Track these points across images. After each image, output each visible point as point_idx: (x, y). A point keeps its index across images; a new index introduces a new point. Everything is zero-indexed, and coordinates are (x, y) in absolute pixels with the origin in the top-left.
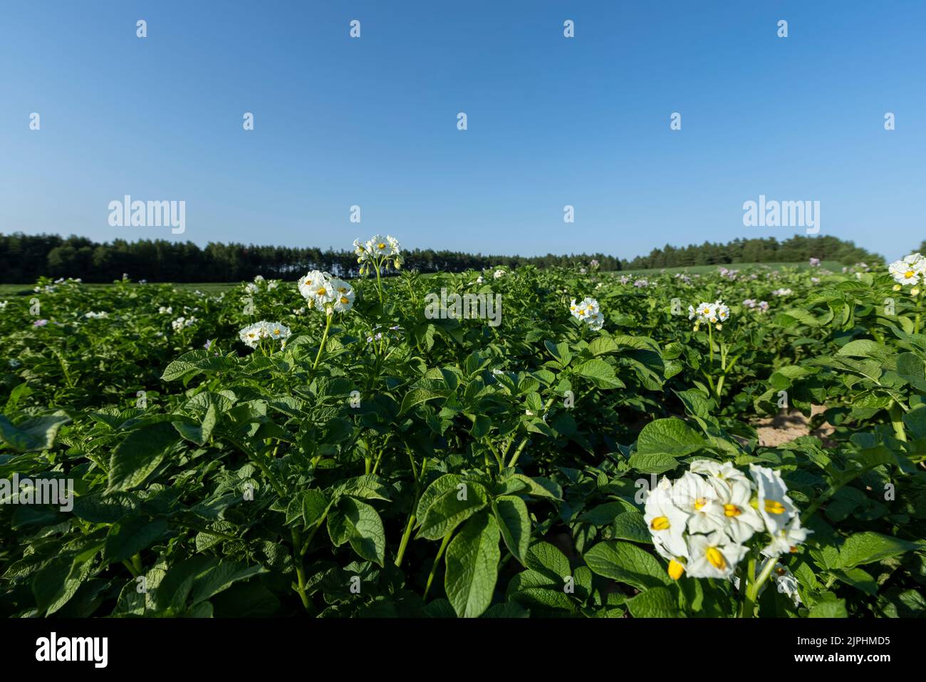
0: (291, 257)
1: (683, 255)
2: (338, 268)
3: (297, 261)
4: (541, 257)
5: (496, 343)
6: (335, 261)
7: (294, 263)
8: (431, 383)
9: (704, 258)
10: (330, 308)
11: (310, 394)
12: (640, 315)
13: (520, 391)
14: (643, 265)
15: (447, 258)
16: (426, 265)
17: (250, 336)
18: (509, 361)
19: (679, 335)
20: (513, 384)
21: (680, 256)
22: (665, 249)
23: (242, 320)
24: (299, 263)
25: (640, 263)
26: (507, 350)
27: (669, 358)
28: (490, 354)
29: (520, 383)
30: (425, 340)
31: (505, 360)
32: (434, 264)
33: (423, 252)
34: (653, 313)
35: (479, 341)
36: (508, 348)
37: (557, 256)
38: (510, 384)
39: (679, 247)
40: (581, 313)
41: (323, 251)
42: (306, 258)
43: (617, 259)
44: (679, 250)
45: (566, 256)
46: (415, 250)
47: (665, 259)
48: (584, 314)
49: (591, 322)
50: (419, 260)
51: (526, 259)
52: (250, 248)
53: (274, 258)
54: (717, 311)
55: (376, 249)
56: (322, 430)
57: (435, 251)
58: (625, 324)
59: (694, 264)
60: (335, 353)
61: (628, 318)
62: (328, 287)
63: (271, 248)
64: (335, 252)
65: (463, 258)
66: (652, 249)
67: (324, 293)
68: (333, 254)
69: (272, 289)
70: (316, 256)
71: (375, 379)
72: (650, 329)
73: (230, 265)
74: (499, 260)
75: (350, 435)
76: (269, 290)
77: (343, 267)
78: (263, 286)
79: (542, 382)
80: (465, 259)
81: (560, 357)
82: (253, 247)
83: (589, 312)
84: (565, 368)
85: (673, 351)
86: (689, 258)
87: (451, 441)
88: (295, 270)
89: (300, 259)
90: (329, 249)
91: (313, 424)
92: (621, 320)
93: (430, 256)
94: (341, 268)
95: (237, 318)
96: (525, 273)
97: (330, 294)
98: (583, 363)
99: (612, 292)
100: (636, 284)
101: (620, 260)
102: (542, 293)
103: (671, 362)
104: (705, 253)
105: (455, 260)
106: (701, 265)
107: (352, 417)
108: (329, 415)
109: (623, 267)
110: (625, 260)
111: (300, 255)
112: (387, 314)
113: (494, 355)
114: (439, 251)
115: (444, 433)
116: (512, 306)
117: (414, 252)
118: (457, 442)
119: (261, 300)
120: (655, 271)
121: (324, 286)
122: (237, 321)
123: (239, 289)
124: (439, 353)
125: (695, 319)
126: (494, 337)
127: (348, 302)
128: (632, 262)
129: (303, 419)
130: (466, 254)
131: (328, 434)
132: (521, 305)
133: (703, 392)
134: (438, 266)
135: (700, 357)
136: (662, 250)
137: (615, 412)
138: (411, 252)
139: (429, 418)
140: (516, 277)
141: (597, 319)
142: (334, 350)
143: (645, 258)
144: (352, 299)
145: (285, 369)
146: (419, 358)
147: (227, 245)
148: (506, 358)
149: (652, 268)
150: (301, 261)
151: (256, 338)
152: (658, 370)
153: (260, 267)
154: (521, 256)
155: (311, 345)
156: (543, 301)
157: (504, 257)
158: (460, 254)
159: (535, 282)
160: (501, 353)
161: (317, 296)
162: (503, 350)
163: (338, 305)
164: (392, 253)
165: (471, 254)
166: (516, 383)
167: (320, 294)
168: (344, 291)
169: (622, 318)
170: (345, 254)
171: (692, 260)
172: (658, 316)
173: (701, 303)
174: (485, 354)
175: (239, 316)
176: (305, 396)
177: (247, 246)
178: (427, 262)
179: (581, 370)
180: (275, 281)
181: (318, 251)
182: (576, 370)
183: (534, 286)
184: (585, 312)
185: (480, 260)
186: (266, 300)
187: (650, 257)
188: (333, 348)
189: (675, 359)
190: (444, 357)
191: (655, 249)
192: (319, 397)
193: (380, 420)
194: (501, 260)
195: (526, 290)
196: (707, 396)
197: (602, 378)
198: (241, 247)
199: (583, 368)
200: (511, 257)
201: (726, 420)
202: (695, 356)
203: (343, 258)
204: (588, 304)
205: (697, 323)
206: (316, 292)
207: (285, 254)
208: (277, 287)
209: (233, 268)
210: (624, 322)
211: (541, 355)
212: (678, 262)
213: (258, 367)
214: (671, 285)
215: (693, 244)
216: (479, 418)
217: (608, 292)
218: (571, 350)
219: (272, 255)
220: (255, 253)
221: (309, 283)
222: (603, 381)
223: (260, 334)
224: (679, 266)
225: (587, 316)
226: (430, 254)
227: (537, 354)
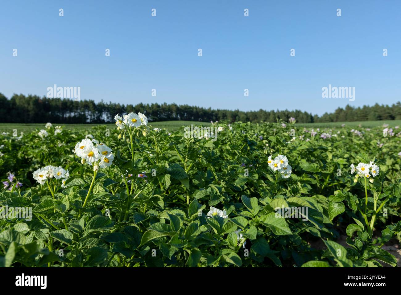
0: (73, 106)
1: (359, 112)
2: (107, 115)
3: (77, 109)
4: (255, 112)
5: (215, 184)
6: (105, 110)
7: (75, 110)
8: (162, 226)
9: (375, 115)
10: (96, 166)
11: (79, 227)
12: (322, 163)
13: (224, 231)
14: (330, 119)
15: (187, 110)
16: (171, 115)
17: (40, 176)
18: (223, 197)
19: (349, 179)
20: (219, 225)
21: (356, 113)
22: (346, 108)
23: (35, 155)
24: (79, 111)
25: (328, 118)
26: (223, 188)
27: (336, 201)
28: (210, 192)
29: (224, 225)
30: (164, 181)
31: (220, 197)
32: (177, 114)
33: (169, 105)
34: (330, 163)
35: (203, 180)
36: (223, 187)
37: (267, 111)
38: (217, 226)
39: (356, 107)
40: (275, 165)
41: (97, 102)
42: (84, 107)
43: (311, 114)
44: (356, 109)
45: (273, 111)
46: (163, 104)
47: (346, 115)
48: (277, 167)
49: (283, 172)
50: (166, 111)
51: (244, 112)
52: (43, 99)
53: (61, 106)
54: (370, 169)
55: (130, 123)
56: (86, 255)
57: (178, 105)
58: (310, 170)
59: (367, 119)
60: (98, 195)
61: (313, 165)
62: (95, 151)
63: (59, 99)
64: (105, 103)
65: (198, 110)
66: (337, 108)
67: (93, 155)
68: (104, 105)
69: (58, 134)
70: (91, 105)
71: (127, 212)
72: (327, 174)
73: (28, 111)
74: (224, 112)
75: (105, 259)
76: (56, 134)
77: (110, 114)
78: (51, 131)
79: (239, 226)
80: (200, 112)
81: (251, 208)
82: (45, 98)
83: (281, 165)
84: (254, 217)
85: (339, 196)
86: (363, 115)
87: (180, 254)
88: (75, 116)
89: (79, 108)
90: (101, 101)
91: (81, 251)
92: (308, 166)
93: (174, 109)
94: (109, 115)
95: (31, 153)
96: (240, 129)
97: (96, 156)
98: (267, 214)
99: (301, 146)
100: (322, 136)
101: (313, 115)
102: (252, 144)
103: (338, 204)
104: (375, 111)
105: (192, 111)
106: (373, 120)
107: (109, 244)
108: (92, 244)
109: (315, 120)
110: (317, 116)
111: (80, 105)
112: (136, 167)
113: (213, 193)
114: (181, 105)
115: (171, 257)
116: (229, 154)
117: (162, 105)
118: (185, 255)
119: (49, 141)
120: (338, 124)
121: (93, 150)
122: (31, 156)
123: (34, 133)
124: (175, 188)
125: (355, 174)
126: (214, 179)
127: (108, 162)
128: (322, 117)
129: (74, 246)
130: (200, 108)
131: (90, 259)
132: (235, 154)
133: (360, 227)
134: (180, 116)
135: (358, 202)
136: (344, 108)
137: (299, 236)
138: (161, 105)
139: (161, 245)
140: (233, 133)
141: (287, 170)
142: (98, 192)
143: (331, 114)
144: (111, 159)
145: (63, 209)
146: (159, 196)
147: (27, 96)
148: (221, 195)
149: (336, 121)
150: (80, 109)
151: (45, 178)
152: (318, 220)
153: (50, 113)
154: (241, 110)
155: (83, 185)
156: (253, 150)
157: (228, 110)
158: (196, 108)
159: (246, 137)
160: (218, 192)
161: (88, 157)
162: (220, 189)
163: (102, 163)
164: (142, 124)
165: (204, 108)
166: (221, 226)
167: (89, 156)
168: (106, 153)
169: (307, 165)
170: (112, 105)
171: (366, 116)
172: (333, 165)
173: (360, 161)
174: (207, 192)
175: (33, 152)
176: (76, 229)
177: (42, 97)
178: (172, 112)
179: (265, 219)
180: (60, 127)
181: (92, 102)
182: (261, 219)
183: (245, 140)
184: (278, 165)
185: (210, 112)
186: (52, 142)
187: (335, 113)
188: (98, 191)
189: (340, 202)
190: (178, 190)
191: (339, 108)
192: (86, 230)
193: (127, 246)
194: (226, 113)
195: (240, 142)
196: (362, 230)
197: (278, 226)
198: (37, 98)
199: (266, 218)
200: (233, 110)
201: (374, 249)
202: (354, 200)
203: (110, 108)
204: (280, 160)
205: (356, 176)
206: (86, 154)
207: (68, 104)
208: (62, 132)
209: (30, 113)
210: (309, 169)
211: (248, 191)
212: (356, 118)
213: (45, 207)
214: (348, 138)
215: (367, 105)
216: (194, 252)
217: (298, 145)
218: (259, 204)
219: (59, 104)
220: (47, 102)
221: (82, 147)
222: (279, 229)
223: (47, 175)
224: (357, 120)
225: (279, 168)
226: (174, 107)
227: (245, 190)
